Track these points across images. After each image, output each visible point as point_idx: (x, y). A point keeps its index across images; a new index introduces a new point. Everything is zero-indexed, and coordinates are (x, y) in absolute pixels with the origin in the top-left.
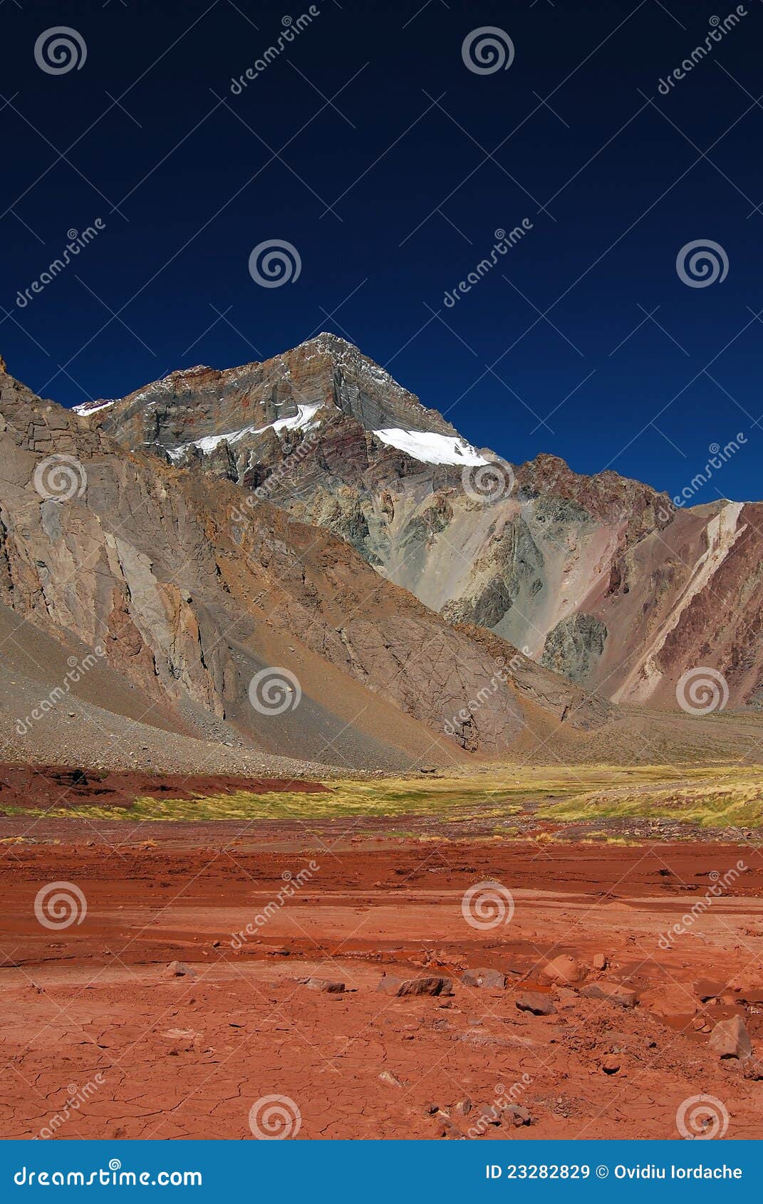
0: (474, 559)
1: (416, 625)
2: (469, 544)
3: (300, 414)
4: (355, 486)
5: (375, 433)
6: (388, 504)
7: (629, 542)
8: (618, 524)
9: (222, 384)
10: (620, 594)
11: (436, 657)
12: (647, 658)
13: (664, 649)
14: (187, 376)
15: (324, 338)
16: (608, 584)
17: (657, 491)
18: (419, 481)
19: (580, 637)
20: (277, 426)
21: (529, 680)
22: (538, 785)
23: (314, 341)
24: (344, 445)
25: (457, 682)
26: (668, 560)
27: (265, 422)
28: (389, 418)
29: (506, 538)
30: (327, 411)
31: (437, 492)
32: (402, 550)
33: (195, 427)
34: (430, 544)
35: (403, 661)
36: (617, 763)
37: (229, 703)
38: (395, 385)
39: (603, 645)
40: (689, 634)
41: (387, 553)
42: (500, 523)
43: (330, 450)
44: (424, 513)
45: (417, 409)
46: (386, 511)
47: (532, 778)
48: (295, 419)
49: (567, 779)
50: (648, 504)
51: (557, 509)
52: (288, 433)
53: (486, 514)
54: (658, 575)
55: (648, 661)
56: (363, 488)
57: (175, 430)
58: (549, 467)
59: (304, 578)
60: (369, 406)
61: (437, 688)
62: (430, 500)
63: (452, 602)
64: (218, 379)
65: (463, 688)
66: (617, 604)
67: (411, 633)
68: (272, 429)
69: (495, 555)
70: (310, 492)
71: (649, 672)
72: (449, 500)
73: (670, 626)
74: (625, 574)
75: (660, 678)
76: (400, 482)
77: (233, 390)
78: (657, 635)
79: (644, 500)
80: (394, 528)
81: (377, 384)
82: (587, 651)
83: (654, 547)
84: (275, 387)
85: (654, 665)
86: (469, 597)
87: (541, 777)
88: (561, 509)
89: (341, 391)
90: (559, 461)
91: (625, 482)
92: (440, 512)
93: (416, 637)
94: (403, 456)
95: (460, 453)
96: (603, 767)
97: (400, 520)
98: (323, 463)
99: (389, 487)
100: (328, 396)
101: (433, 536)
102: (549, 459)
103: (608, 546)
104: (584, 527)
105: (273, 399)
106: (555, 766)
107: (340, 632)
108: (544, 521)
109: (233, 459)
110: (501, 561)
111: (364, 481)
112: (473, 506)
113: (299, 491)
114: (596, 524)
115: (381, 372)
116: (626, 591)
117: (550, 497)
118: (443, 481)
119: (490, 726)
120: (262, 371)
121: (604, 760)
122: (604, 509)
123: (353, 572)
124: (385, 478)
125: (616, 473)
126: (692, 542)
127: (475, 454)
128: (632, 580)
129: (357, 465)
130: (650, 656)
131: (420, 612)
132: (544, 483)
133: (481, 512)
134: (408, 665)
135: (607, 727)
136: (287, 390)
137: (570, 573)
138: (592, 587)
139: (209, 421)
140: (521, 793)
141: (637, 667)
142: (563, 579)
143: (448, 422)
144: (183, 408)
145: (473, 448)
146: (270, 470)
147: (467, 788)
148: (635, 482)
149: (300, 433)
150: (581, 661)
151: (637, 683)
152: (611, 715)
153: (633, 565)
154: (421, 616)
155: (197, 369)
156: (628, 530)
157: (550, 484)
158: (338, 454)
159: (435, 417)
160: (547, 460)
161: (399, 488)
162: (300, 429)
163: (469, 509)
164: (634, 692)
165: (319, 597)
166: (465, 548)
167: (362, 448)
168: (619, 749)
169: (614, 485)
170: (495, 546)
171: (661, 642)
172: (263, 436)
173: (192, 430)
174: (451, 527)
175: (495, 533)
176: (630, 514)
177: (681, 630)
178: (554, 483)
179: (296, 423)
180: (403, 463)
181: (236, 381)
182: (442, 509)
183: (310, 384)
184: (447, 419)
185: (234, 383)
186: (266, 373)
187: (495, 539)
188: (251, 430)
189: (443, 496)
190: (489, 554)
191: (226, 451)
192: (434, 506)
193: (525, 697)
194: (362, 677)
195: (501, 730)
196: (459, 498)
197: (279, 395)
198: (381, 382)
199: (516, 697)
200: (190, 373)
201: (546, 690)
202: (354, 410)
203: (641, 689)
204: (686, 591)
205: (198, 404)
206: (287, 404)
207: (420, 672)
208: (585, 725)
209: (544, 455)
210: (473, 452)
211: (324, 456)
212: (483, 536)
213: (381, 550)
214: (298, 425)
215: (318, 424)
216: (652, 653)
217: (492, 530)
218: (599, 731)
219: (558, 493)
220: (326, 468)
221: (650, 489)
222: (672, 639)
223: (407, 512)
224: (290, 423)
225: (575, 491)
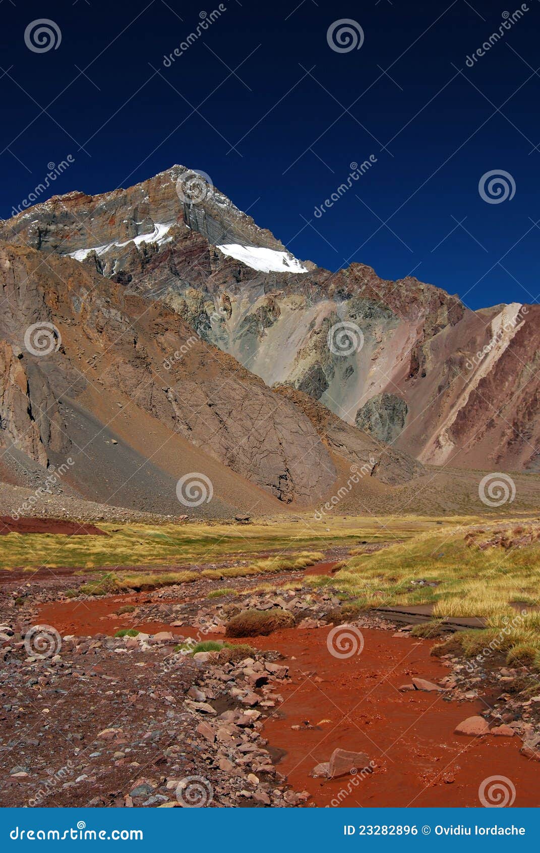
0: (297, 349)
1: (238, 386)
2: (293, 337)
3: (156, 231)
4: (200, 289)
5: (217, 247)
6: (227, 304)
7: (427, 336)
8: (417, 321)
9: (93, 206)
10: (418, 378)
11: (255, 415)
12: (442, 431)
13: (456, 423)
14: (64, 200)
15: (176, 169)
16: (408, 370)
17: (450, 293)
18: (253, 285)
19: (385, 413)
20: (138, 241)
21: (342, 438)
22: (348, 532)
23: (168, 172)
24: (191, 255)
25: (275, 437)
26: (459, 350)
27: (127, 237)
28: (229, 235)
29: (324, 332)
30: (178, 228)
31: (268, 295)
32: (238, 341)
33: (70, 242)
34: (261, 336)
35: (225, 419)
36: (424, 513)
37: (53, 452)
38: (234, 208)
39: (405, 419)
40: (477, 410)
41: (226, 344)
42: (319, 320)
43: (180, 260)
44: (257, 311)
45: (252, 229)
46: (225, 309)
47: (343, 527)
48: (152, 235)
49: (376, 528)
50: (442, 304)
51: (367, 308)
52: (146, 246)
53: (308, 312)
54: (450, 362)
55: (442, 433)
56: (206, 290)
57: (54, 244)
58: (359, 274)
59: (135, 343)
60: (213, 225)
61: (256, 443)
62: (262, 301)
63: (278, 384)
64: (90, 202)
65: (281, 444)
66: (416, 387)
67: (233, 394)
68: (133, 243)
69: (315, 345)
70: (162, 293)
71: (443, 443)
72: (277, 300)
73: (460, 405)
74: (423, 362)
75: (453, 447)
76: (237, 286)
77: (101, 212)
78: (450, 412)
79: (439, 301)
80: (232, 324)
81: (219, 207)
82: (391, 425)
83: (447, 339)
84: (136, 209)
85: (447, 437)
86: (292, 380)
87: (353, 526)
88: (369, 308)
89: (190, 213)
90: (368, 268)
91: (423, 286)
92: (270, 310)
93: (237, 397)
94: (240, 264)
95: (287, 265)
96: (411, 518)
97: (237, 317)
98: (173, 269)
99: (228, 290)
100: (179, 216)
101: (263, 331)
102: (360, 267)
103: (409, 339)
104: (388, 323)
105: (135, 219)
106: (365, 516)
107: (167, 391)
108: (356, 318)
109: (100, 267)
110: (319, 351)
111: (208, 285)
112: (297, 306)
113: (154, 292)
114: (398, 321)
115: (223, 198)
116: (424, 375)
117: (361, 299)
118: (272, 285)
119: (305, 480)
120: (126, 196)
121: (412, 511)
122: (406, 309)
123: (181, 338)
124: (225, 282)
125: (416, 279)
126: (478, 335)
127: (299, 265)
128: (429, 366)
129: (202, 273)
130: (444, 429)
131: (241, 375)
132: (356, 287)
133: (304, 311)
134: (229, 422)
135: (412, 482)
136: (146, 211)
137: (377, 361)
138: (396, 371)
139: (82, 237)
140: (330, 539)
141: (433, 439)
142: (371, 366)
143: (278, 240)
144: (61, 226)
145: (298, 261)
146: (131, 276)
147: (274, 534)
148: (432, 286)
149: (155, 246)
150: (386, 433)
151: (432, 452)
152: (416, 472)
153: (429, 353)
154: (243, 378)
155: (73, 194)
156: (426, 325)
157: (360, 287)
158: (187, 264)
159: (266, 234)
160: (358, 269)
161: (236, 291)
162: (156, 242)
163: (294, 308)
164: (430, 459)
165: (149, 360)
166: (291, 340)
167: (206, 258)
168: (426, 502)
169: (414, 288)
170: (315, 338)
171: (453, 417)
172: (125, 248)
173: (68, 244)
174: (279, 322)
175: (315, 328)
176: (427, 313)
177: (470, 407)
178: (364, 287)
179: (152, 238)
180: (240, 271)
181: (105, 205)
182: (272, 308)
183: (164, 207)
184: (277, 237)
185: (103, 205)
186: (129, 198)
187: (315, 333)
188: (117, 245)
189: (273, 297)
190: (310, 345)
191: (95, 261)
192: (264, 306)
193: (337, 454)
194: (186, 433)
195: (314, 483)
196: (285, 299)
197: (139, 215)
198: (223, 206)
199: (329, 454)
200: (67, 197)
201: (357, 448)
202: (200, 229)
203: (437, 457)
204: (474, 375)
205: (73, 223)
206: (146, 223)
207: (240, 428)
208: (393, 480)
209: (356, 264)
210: (298, 264)
211: (174, 264)
212: (305, 330)
213: (220, 342)
214: (154, 240)
215: (170, 239)
216: (446, 427)
217: (312, 325)
218: (405, 485)
219: (367, 296)
220: (177, 274)
221: (444, 292)
222: (462, 415)
223: (242, 310)
224: (148, 238)
225: (381, 294)
